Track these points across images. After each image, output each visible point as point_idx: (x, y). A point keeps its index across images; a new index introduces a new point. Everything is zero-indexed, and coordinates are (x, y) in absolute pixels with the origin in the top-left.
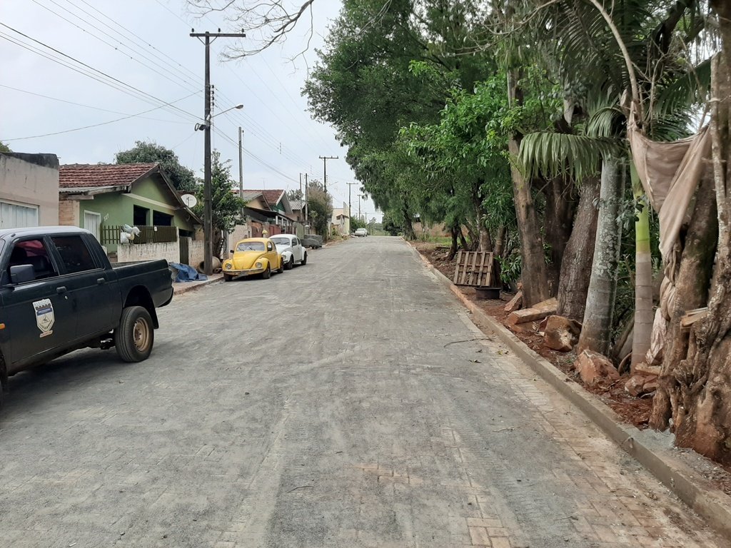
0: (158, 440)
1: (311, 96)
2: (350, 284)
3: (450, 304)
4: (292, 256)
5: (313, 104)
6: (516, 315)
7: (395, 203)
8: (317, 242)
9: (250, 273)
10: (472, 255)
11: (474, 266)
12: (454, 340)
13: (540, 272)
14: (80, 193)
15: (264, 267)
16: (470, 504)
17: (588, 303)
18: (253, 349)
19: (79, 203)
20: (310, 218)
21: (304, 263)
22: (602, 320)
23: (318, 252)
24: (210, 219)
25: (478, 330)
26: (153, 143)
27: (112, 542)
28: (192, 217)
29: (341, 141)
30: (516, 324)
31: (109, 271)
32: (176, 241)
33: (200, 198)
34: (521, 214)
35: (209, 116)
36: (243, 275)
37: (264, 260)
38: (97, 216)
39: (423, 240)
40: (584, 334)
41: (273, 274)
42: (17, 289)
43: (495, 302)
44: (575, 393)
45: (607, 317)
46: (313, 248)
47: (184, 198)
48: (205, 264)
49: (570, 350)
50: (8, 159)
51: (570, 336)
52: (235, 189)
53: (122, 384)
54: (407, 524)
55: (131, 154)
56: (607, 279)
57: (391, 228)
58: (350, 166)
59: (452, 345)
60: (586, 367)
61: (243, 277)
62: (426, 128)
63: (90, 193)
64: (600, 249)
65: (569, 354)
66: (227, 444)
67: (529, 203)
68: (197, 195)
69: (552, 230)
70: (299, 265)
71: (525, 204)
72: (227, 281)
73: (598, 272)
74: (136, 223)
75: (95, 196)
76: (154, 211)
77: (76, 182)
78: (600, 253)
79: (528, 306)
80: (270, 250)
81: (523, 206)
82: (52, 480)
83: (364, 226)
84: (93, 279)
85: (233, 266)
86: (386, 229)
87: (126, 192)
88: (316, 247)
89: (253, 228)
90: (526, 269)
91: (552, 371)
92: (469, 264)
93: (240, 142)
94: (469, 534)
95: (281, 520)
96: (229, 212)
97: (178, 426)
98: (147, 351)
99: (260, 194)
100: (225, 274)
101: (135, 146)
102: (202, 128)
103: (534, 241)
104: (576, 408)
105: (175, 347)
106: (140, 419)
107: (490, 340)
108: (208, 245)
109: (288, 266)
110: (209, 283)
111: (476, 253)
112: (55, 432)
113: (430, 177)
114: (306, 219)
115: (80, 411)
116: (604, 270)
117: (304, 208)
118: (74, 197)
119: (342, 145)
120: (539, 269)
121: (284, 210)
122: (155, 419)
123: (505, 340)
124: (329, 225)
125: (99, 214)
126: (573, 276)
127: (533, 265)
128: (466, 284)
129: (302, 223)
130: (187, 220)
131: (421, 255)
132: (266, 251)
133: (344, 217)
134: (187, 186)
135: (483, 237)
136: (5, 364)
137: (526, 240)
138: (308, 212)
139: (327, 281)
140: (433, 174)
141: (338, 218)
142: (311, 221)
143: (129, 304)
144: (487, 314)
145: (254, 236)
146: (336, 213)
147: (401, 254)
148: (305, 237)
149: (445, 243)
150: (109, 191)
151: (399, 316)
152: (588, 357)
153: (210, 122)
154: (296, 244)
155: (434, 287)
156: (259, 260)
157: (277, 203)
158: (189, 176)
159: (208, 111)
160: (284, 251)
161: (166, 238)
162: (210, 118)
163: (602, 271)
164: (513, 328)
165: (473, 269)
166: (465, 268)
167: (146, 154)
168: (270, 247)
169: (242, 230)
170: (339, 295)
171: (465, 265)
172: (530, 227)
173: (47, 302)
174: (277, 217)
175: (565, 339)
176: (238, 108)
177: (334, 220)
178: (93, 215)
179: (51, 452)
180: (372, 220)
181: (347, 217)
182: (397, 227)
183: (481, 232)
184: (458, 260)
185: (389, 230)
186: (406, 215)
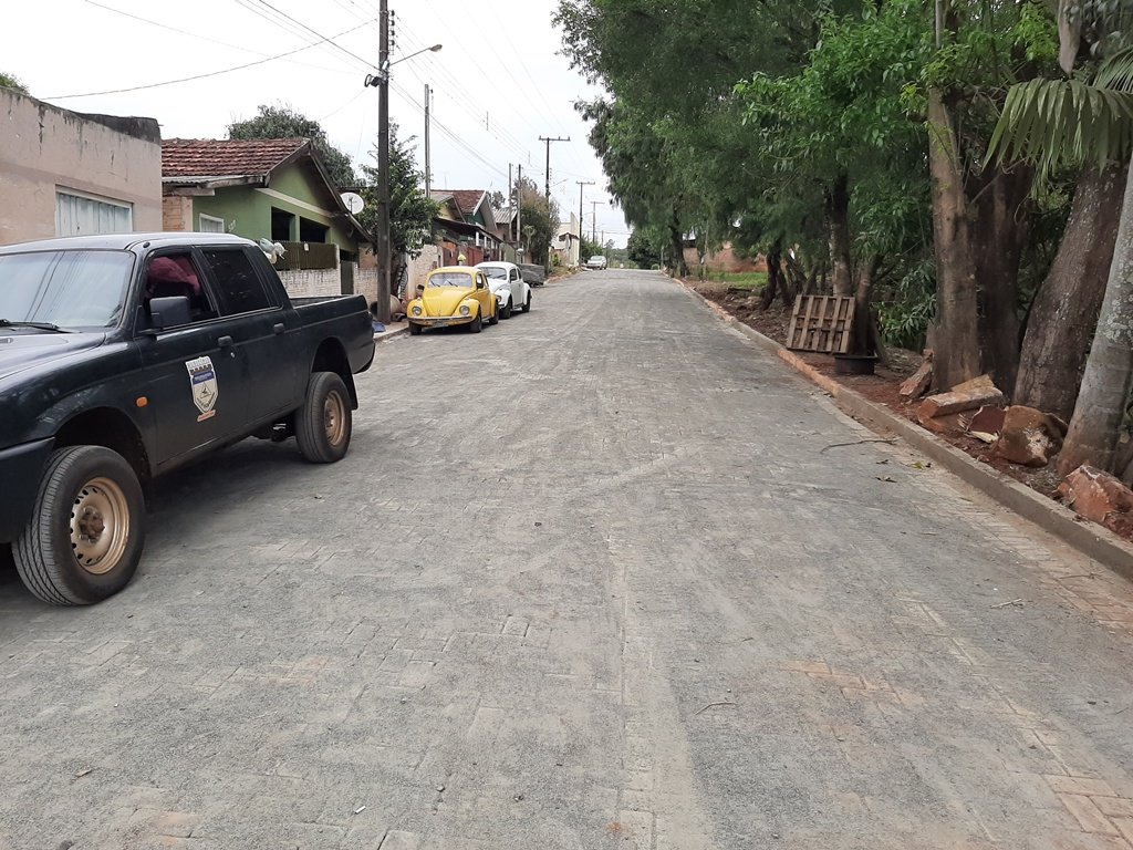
0: (426, 604)
1: (568, 28)
2: (613, 345)
3: (788, 381)
4: (510, 297)
5: (571, 40)
6: (934, 403)
8: (537, 276)
9: (451, 323)
10: (818, 300)
11: (821, 320)
12: (831, 442)
13: (967, 332)
14: (194, 185)
15: (473, 314)
16: (1033, 747)
17: (1084, 388)
18: (509, 447)
19: (191, 201)
20: (523, 236)
21: (526, 309)
22: (1110, 415)
24: (386, 233)
25: (860, 427)
26: (285, 107)
27: (428, 806)
28: (356, 230)
29: (584, 112)
30: (933, 417)
31: (289, 311)
32: (335, 268)
33: (368, 199)
34: (945, 231)
35: (386, 63)
36: (440, 325)
37: (473, 303)
38: (218, 223)
39: (701, 277)
40: (1074, 439)
41: (485, 326)
42: (159, 338)
43: (870, 379)
44: (1102, 541)
45: (1117, 412)
47: (345, 197)
48: (379, 306)
49: (1044, 465)
50: (84, 125)
51: (1045, 440)
52: (421, 186)
53: (322, 501)
54: (944, 785)
55: (253, 127)
56: (1125, 347)
57: (640, 256)
59: (831, 450)
60: (1086, 494)
61: (441, 328)
62: (780, 83)
63: (209, 186)
64: (1117, 294)
65: (1042, 471)
66: (545, 615)
67: (960, 214)
68: (363, 194)
69: (986, 261)
70: (519, 313)
71: (951, 215)
72: (413, 334)
73: (1109, 335)
74: (275, 238)
75: (216, 190)
76: (302, 219)
77: (179, 168)
78: (1115, 302)
79: (944, 388)
80: (480, 286)
81: (948, 219)
82: (273, 676)
83: (599, 253)
84: (266, 325)
85: (424, 311)
86: (633, 257)
87: (263, 185)
88: (538, 284)
89: (444, 249)
90: (945, 326)
91: (1042, 503)
92: (813, 317)
93: (427, 108)
94: (1064, 808)
95: (714, 770)
96: (415, 223)
97: (446, 580)
98: (343, 445)
99: (450, 196)
100: (412, 322)
101: (258, 114)
102: (375, 82)
103: (963, 279)
104: (1103, 568)
105: (379, 439)
106: (378, 564)
107: (890, 443)
108: (384, 275)
109: (505, 312)
110: (389, 336)
111: (826, 298)
112: (243, 584)
113: (779, 167)
114: (518, 239)
115: (270, 547)
116: (1122, 331)
117: (515, 221)
118: (183, 191)
119: (585, 118)
120: (966, 327)
121: (484, 224)
122: (404, 565)
123: (918, 444)
124: (550, 250)
125: (222, 221)
126: (1051, 339)
127: (958, 319)
128: (806, 348)
129: (512, 244)
130: (350, 235)
131: (706, 301)
132: (474, 288)
133: (571, 237)
134: (340, 180)
135: (839, 271)
136: (148, 465)
137: (948, 278)
138: (521, 228)
139: (575, 338)
140: (784, 162)
141: (562, 238)
142: (526, 242)
143: (318, 368)
144: (868, 399)
145: (446, 264)
146: (561, 231)
147: (673, 299)
149: (741, 283)
150: (238, 182)
151: (717, 397)
152: (1090, 479)
153: (387, 73)
154: (516, 278)
155: (749, 352)
156: (465, 303)
157: (475, 211)
158: (343, 165)
159: (384, 54)
160: (499, 289)
161: (321, 263)
162: (388, 65)
163: (1118, 333)
164: (927, 424)
165: (820, 324)
166: (806, 323)
167: (275, 126)
168: (480, 281)
169: (431, 252)
170: (604, 363)
171: (807, 318)
172: (958, 256)
173: (204, 361)
174: (477, 234)
175: (1037, 445)
176: (433, 49)
177: (557, 242)
178: (212, 221)
179: (250, 622)
180: (611, 243)
181: (576, 237)
182: (652, 256)
183: (836, 263)
184: (796, 310)
185: (638, 260)
186: (676, 235)
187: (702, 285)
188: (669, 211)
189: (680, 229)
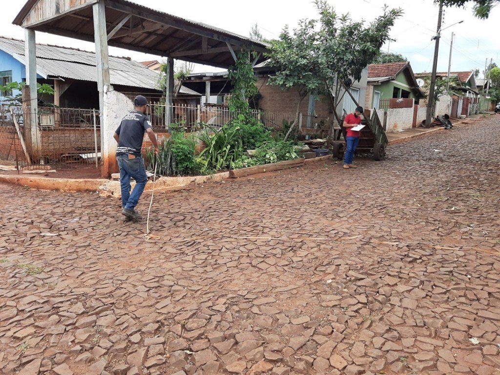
19: (373, 87)
24: (433, 94)
32: (413, 107)
35: (440, 30)
47: (417, 81)
48: (426, 122)
68: (425, 79)
76: (402, 90)
87: (393, 80)
99: (456, 75)
102: (435, 39)
108: (430, 109)
114: (487, 93)
117: (486, 85)
118: (372, 83)
121: (470, 86)
125: (380, 92)
129: (484, 95)
130: (417, 95)
150: (386, 80)
153: (440, 34)
157: (467, 81)
159: (439, 27)
161: (408, 105)
174: (468, 92)
176: (460, 23)
178: (377, 93)
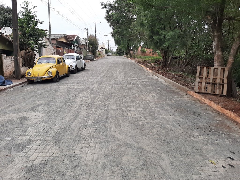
7: (123, 43)
8: (92, 58)
9: (44, 79)
10: (208, 69)
15: (54, 75)
20: (89, 47)
21: (84, 69)
23: (93, 62)
28: (10, 41)
37: (54, 70)
39: (135, 57)
41: (61, 78)
46: (90, 61)
57: (119, 53)
58: (107, 21)
70: (81, 71)
83: (110, 52)
86: (117, 53)
88: (92, 60)
93: (49, 3)
100: (27, 79)
108: (17, 59)
111: (212, 68)
117: (87, 43)
121: (78, 44)
124: (97, 51)
129: (86, 49)
131: (140, 65)
133: (103, 48)
138: (88, 45)
141: (101, 48)
142: (90, 49)
146: (100, 47)
148: (87, 55)
154: (79, 59)
156: (50, 70)
157: (74, 40)
160: (72, 63)
166: (203, 79)
169: (51, 51)
171: (204, 77)
174: (72, 46)
177: (99, 49)
180: (113, 50)
181: (104, 48)
182: (122, 53)
183: (217, 52)
184: (198, 74)
185: (119, 54)
186: (128, 47)
187: (137, 59)
188: (127, 41)
189: (129, 45)
